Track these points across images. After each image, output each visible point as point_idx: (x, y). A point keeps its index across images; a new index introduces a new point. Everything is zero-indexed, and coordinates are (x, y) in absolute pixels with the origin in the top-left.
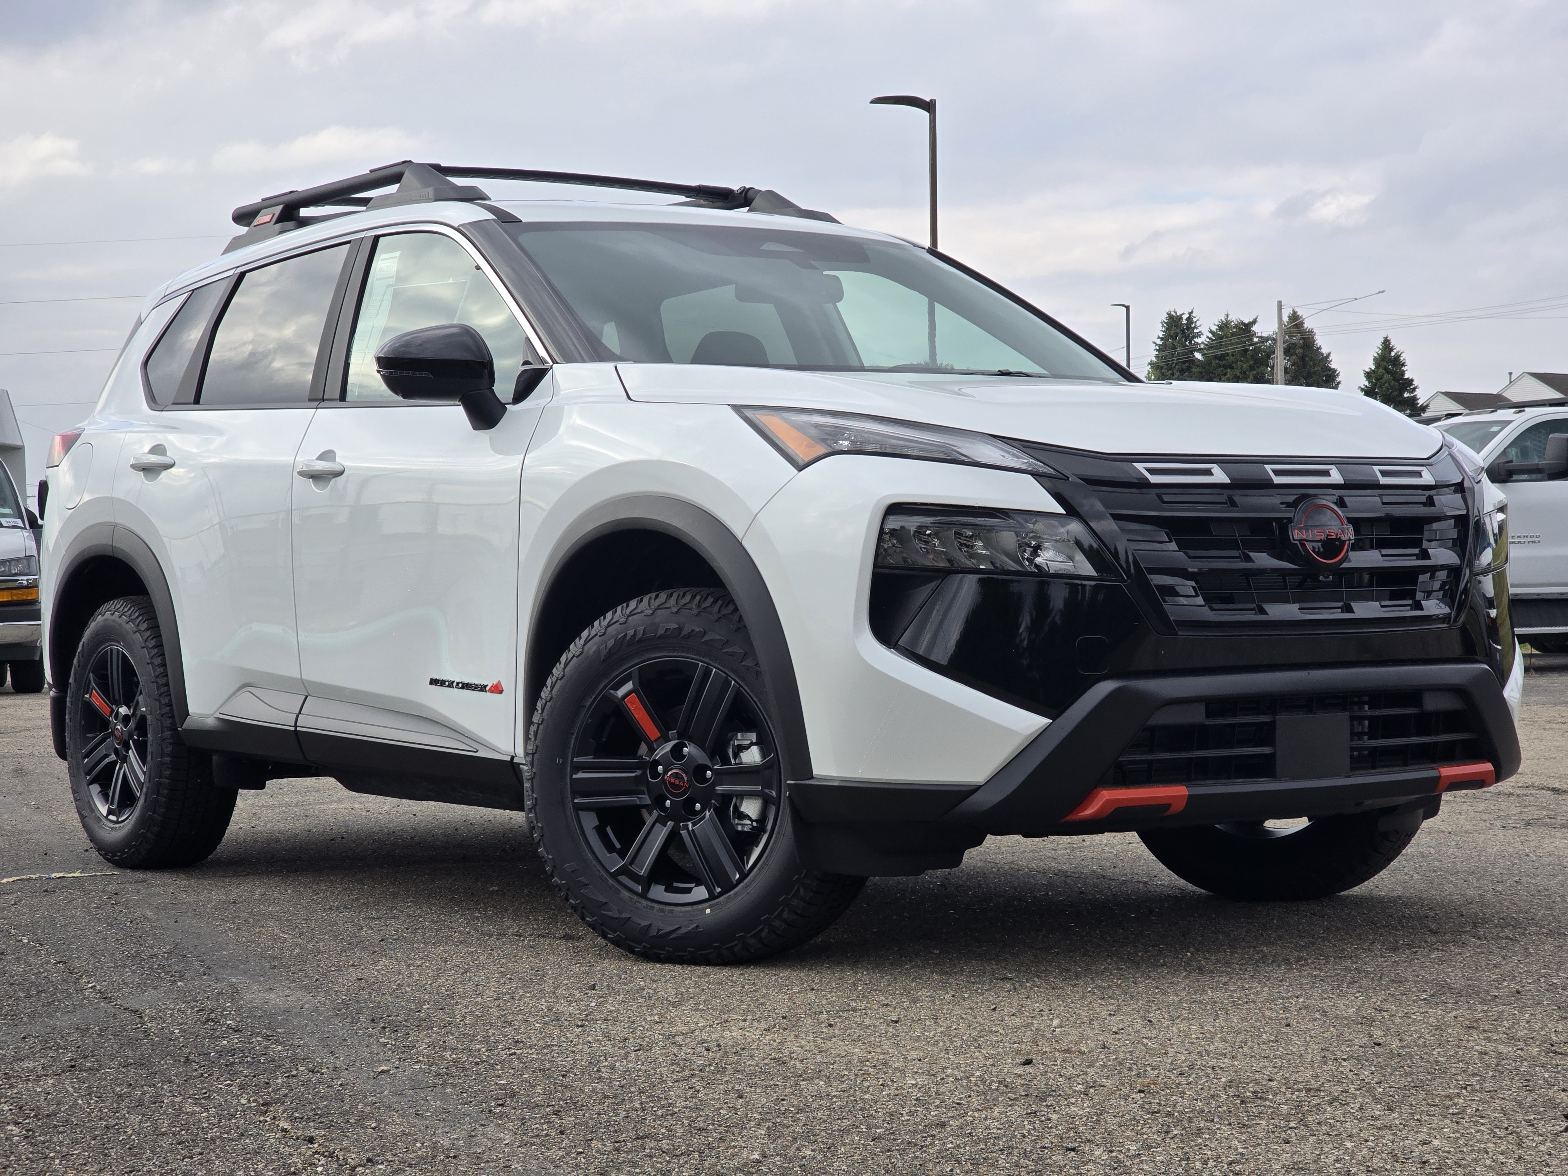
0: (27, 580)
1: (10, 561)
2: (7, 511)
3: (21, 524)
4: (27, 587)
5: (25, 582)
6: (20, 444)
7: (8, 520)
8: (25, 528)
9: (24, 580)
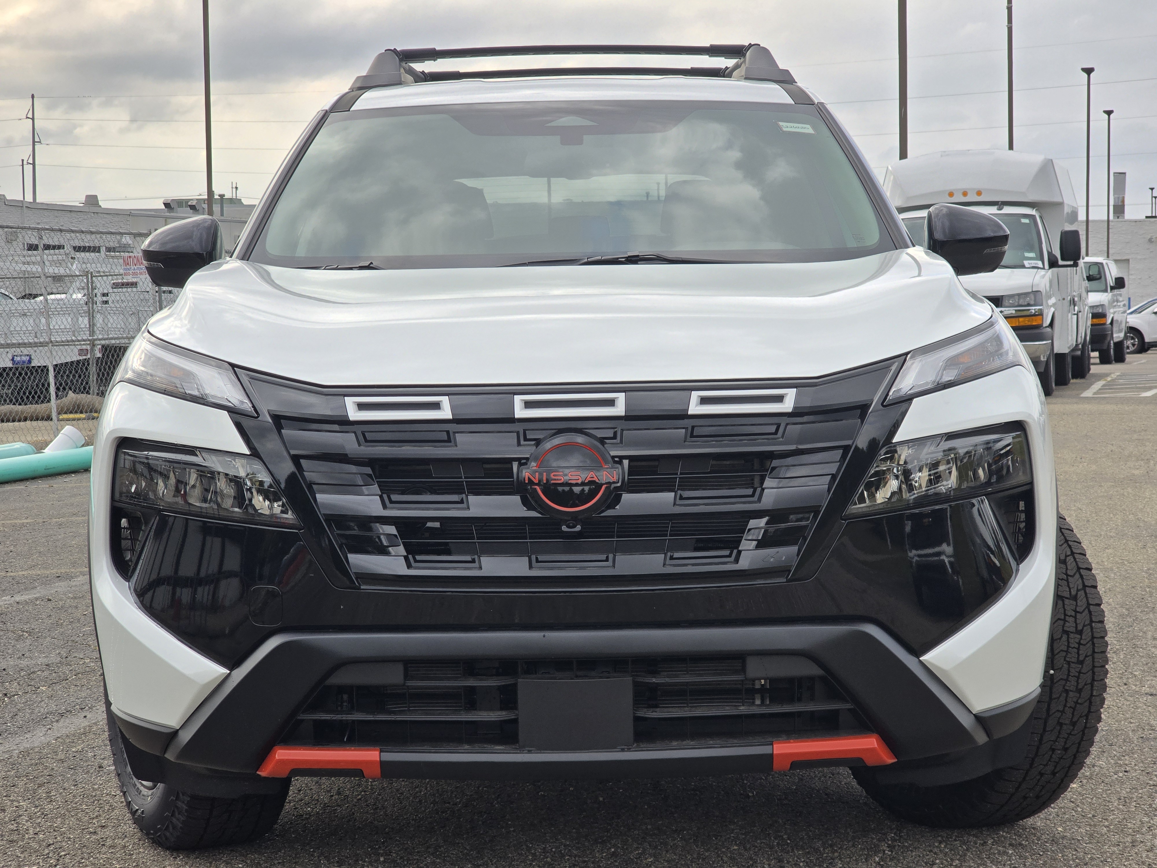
0: (1035, 309)
1: (1019, 295)
2: (1032, 255)
3: (1040, 265)
4: (1034, 315)
5: (1033, 311)
6: (1061, 200)
7: (1030, 262)
8: (1044, 268)
9: (1033, 309)
